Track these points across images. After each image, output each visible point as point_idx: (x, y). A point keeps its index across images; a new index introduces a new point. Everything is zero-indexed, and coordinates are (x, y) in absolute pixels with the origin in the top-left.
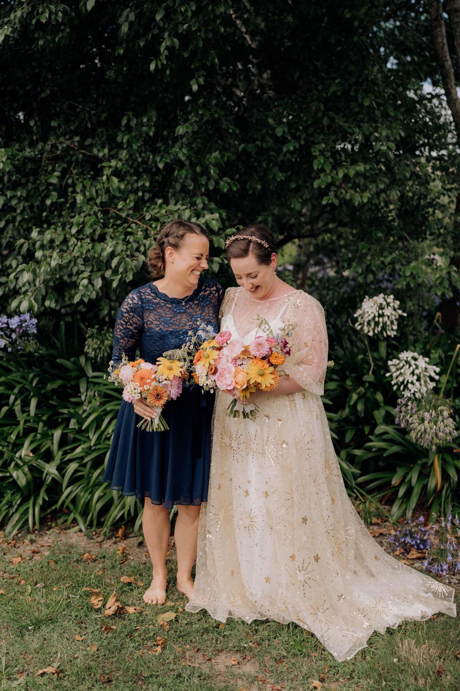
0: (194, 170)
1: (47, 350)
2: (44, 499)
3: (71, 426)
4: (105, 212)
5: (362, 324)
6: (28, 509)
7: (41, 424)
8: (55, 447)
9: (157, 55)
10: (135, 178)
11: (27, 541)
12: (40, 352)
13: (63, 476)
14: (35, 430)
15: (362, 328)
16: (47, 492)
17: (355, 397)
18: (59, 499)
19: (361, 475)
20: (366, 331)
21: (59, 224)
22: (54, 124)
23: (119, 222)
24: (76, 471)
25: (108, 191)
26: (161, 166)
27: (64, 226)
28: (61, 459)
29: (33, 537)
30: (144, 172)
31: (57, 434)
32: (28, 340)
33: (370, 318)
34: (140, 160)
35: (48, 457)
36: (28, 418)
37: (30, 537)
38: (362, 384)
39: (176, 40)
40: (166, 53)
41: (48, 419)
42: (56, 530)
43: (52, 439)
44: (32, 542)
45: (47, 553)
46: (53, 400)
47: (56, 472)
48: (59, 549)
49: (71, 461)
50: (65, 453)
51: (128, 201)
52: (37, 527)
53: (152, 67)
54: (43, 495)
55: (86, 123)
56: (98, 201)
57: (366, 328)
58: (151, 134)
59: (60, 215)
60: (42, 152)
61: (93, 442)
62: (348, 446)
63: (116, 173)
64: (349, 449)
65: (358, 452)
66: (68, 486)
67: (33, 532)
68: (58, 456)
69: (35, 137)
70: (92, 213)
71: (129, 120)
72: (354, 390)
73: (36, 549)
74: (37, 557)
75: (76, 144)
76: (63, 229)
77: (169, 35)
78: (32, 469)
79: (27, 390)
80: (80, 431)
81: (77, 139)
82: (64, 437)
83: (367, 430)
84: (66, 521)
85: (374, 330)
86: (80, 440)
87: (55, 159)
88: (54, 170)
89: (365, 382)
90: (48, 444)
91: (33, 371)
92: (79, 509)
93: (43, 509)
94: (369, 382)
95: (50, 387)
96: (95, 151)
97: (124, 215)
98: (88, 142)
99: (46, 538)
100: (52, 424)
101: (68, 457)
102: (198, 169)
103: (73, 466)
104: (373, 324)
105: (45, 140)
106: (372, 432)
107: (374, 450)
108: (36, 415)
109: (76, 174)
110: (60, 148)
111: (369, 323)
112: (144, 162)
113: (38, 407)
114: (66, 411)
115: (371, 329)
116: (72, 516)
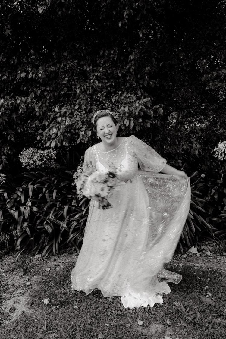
0: (137, 77)
1: (61, 166)
2: (61, 240)
3: (73, 204)
4: (91, 98)
5: (218, 155)
6: (53, 244)
7: (58, 203)
8: (65, 214)
9: (122, 19)
10: (106, 81)
11: (52, 260)
12: (57, 167)
13: (69, 228)
14: (56, 205)
15: (218, 156)
16: (62, 236)
17: (213, 191)
18: (68, 239)
19: (217, 231)
20: (220, 158)
21: (69, 105)
22: (65, 54)
23: (98, 103)
24: (76, 226)
25: (93, 87)
26: (120, 75)
27: (71, 105)
28: (69, 220)
29: (55, 257)
30: (111, 78)
31: (66, 208)
32: (52, 162)
33: (222, 152)
34: (109, 72)
35: (62, 219)
36: (52, 200)
37: (53, 258)
38: (217, 184)
39: (132, 11)
40: (127, 17)
41: (62, 200)
42: (67, 254)
43: (64, 210)
44: (55, 260)
45: (62, 266)
46: (64, 191)
47: (66, 227)
48: (68, 264)
49: (73, 221)
50: (70, 217)
51: (103, 93)
52: (57, 252)
53: (120, 24)
55: (81, 53)
56: (88, 93)
57: (220, 156)
58: (115, 59)
59: (69, 100)
60: (59, 68)
61: (84, 212)
62: (210, 215)
63: (97, 78)
64: (210, 217)
65: (215, 219)
66: (72, 233)
67: (55, 256)
68: (67, 218)
69: (55, 61)
70: (85, 98)
71: (104, 52)
72: (213, 187)
73: (57, 264)
74: (58, 268)
75: (76, 64)
76: (71, 107)
77: (128, 9)
78: (55, 225)
79: (52, 186)
80: (77, 207)
81: (76, 61)
82: (69, 209)
83: (220, 208)
84: (71, 250)
85: (224, 158)
86: (77, 211)
87: (65, 72)
88: (65, 77)
89: (219, 183)
90: (62, 212)
91: (54, 176)
92: (77, 245)
93: (59, 244)
95: (62, 184)
96: (85, 68)
97: (101, 100)
98: (82, 63)
99: (62, 258)
100: (64, 203)
101: (72, 219)
102: (139, 76)
103: (75, 224)
104: (223, 155)
105: (60, 63)
106: (222, 209)
107: (223, 218)
108: (56, 198)
109: (76, 79)
110: (68, 66)
111: (221, 154)
112: (112, 73)
113: (57, 194)
114: (70, 196)
115: (222, 157)
116: (74, 247)
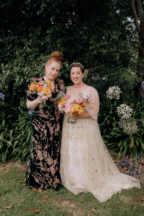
0: (53, 46)
1: (8, 105)
2: (7, 153)
3: (16, 129)
4: (25, 59)
5: (108, 96)
6: (2, 156)
7: (6, 128)
8: (11, 136)
9: (40, 9)
10: (34, 48)
11: (2, 166)
12: (6, 105)
13: (13, 145)
14: (4, 130)
15: (109, 97)
16: (8, 150)
17: (106, 118)
18: (12, 152)
19: (109, 143)
20: (110, 98)
21: (11, 63)
22: (9, 31)
23: (30, 62)
24: (18, 143)
25: (26, 52)
26: (42, 44)
28: (13, 140)
29: (4, 165)
30: (37, 46)
31: (11, 132)
32: (2, 102)
33: (111, 93)
34: (36, 42)
35: (8, 139)
36: (2, 127)
37: (3, 165)
38: (108, 114)
39: (46, 5)
40: (43, 9)
41: (8, 127)
42: (11, 162)
43: (10, 133)
44: (4, 166)
45: (8, 170)
46: (10, 121)
47: (11, 144)
48: (12, 168)
49: (16, 140)
50: (14, 138)
51: (32, 55)
52: (5, 161)
53: (38, 13)
54: (7, 151)
55: (20, 31)
56: (23, 55)
57: (110, 97)
58: (39, 34)
59: (11, 60)
60: (5, 40)
61: (23, 134)
62: (104, 134)
63: (29, 46)
64: (105, 135)
65: (107, 136)
66: (15, 148)
67: (4, 163)
68: (12, 138)
69: (3, 36)
70: (21, 59)
71: (32, 29)
72: (106, 116)
73: (5, 169)
74: (5, 171)
75: (17, 38)
77: (44, 3)
78: (4, 143)
79: (2, 118)
80: (19, 131)
81: (16, 36)
82: (13, 132)
83: (110, 129)
84: (14, 159)
85: (112, 97)
86: (19, 133)
87: (9, 43)
88: (9, 46)
89: (110, 114)
90: (9, 135)
91: (3, 111)
92: (19, 155)
93: (7, 156)
94: (111, 114)
95: (9, 116)
96: (22, 40)
97: (31, 60)
98: (20, 37)
99: (8, 165)
100: (10, 128)
101: (15, 139)
103: (16, 142)
104: (112, 96)
105: (6, 37)
106: (112, 130)
107: (112, 135)
108: (4, 125)
109: (16, 47)
110: (11, 39)
111: (111, 95)
112: (37, 43)
113: (5, 123)
114: (14, 124)
115: (111, 97)
116: (16, 158)
